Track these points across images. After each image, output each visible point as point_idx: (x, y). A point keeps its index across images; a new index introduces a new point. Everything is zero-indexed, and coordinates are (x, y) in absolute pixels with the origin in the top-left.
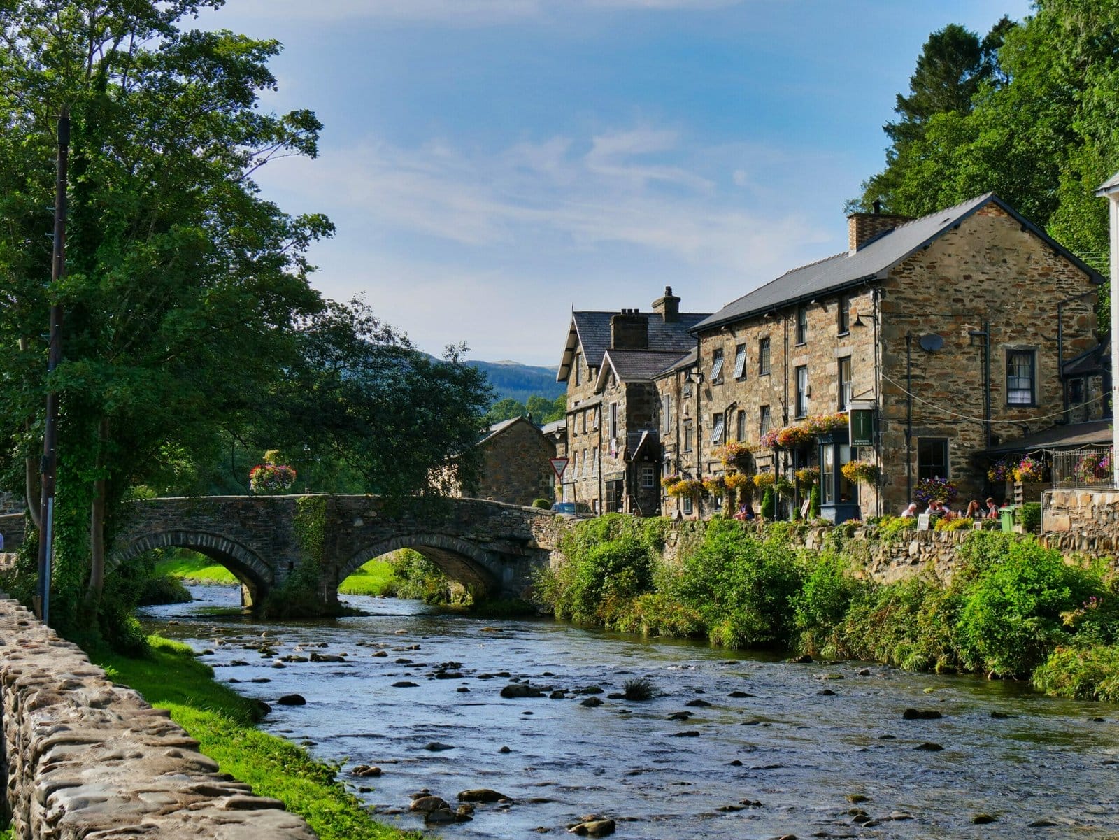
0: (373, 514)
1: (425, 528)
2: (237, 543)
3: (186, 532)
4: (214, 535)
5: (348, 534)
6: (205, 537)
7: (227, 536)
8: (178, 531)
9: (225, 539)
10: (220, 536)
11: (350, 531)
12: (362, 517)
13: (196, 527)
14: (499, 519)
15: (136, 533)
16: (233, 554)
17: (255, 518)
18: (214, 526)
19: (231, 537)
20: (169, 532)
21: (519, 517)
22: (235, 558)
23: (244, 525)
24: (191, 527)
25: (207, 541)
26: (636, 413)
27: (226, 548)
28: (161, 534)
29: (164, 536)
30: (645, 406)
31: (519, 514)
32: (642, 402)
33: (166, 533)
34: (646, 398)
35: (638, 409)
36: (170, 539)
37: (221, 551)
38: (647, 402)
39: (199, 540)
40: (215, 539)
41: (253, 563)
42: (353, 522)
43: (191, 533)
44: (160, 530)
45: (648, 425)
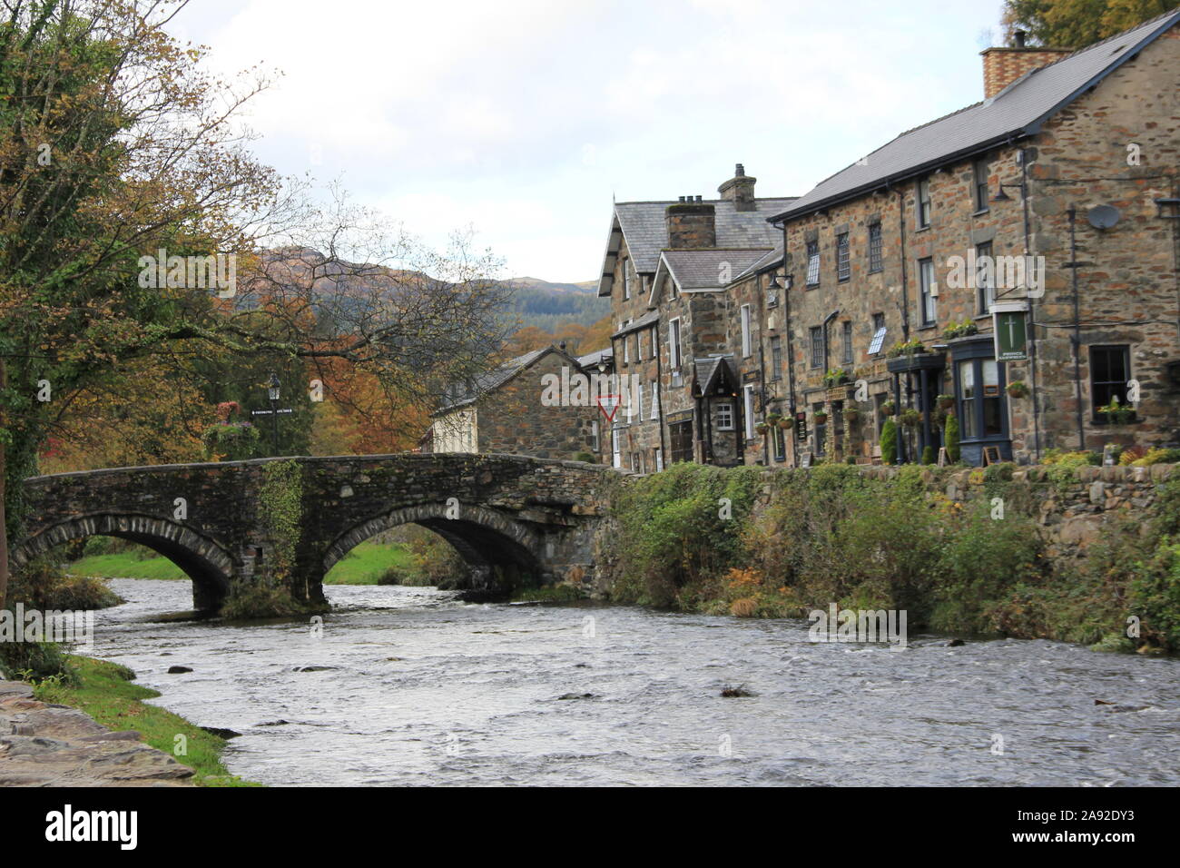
0: (365, 479)
3: (115, 515)
4: (155, 518)
5: (334, 508)
6: (141, 521)
8: (104, 515)
11: (335, 503)
12: (351, 484)
13: (128, 508)
14: (533, 479)
15: (46, 521)
16: (180, 541)
17: (207, 492)
18: (155, 505)
20: (94, 517)
21: (559, 475)
22: (182, 546)
24: (121, 508)
25: (144, 526)
26: (705, 332)
27: (171, 534)
28: (81, 519)
29: (85, 522)
30: (717, 322)
31: (558, 471)
32: (712, 317)
33: (88, 518)
34: (717, 311)
35: (708, 327)
36: (93, 526)
37: (163, 537)
38: (720, 317)
39: (134, 525)
40: (155, 523)
41: (207, 552)
42: (339, 490)
43: (122, 516)
44: (80, 515)
45: (722, 348)
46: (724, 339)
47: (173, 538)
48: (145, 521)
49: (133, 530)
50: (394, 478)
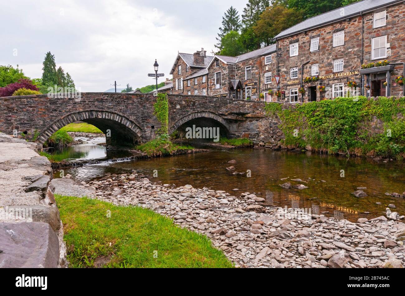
0: (184, 103)
1: (203, 109)
2: (124, 117)
3: (97, 111)
4: (113, 113)
5: (174, 112)
6: (107, 114)
7: (119, 113)
8: (91, 111)
9: (118, 115)
10: (115, 113)
11: (175, 110)
12: (180, 104)
13: (102, 108)
14: (233, 105)
15: (67, 112)
16: (122, 122)
17: (132, 104)
18: (112, 108)
19: (121, 114)
20: (87, 111)
21: (244, 104)
22: (123, 125)
23: (127, 107)
24: (99, 108)
25: (108, 116)
26: (231, 74)
27: (119, 119)
28: (82, 112)
29: (84, 113)
30: (233, 72)
31: (243, 103)
32: (233, 71)
33: (85, 112)
34: (234, 69)
35: (232, 73)
36: (87, 115)
37: (116, 121)
38: (234, 71)
39: (104, 116)
40: (112, 115)
41: (132, 127)
42: (176, 106)
43: (99, 111)
44: (81, 110)
45: (234, 79)
46: (235, 77)
47: (119, 121)
48: (108, 114)
49: (104, 117)
50: (192, 103)
